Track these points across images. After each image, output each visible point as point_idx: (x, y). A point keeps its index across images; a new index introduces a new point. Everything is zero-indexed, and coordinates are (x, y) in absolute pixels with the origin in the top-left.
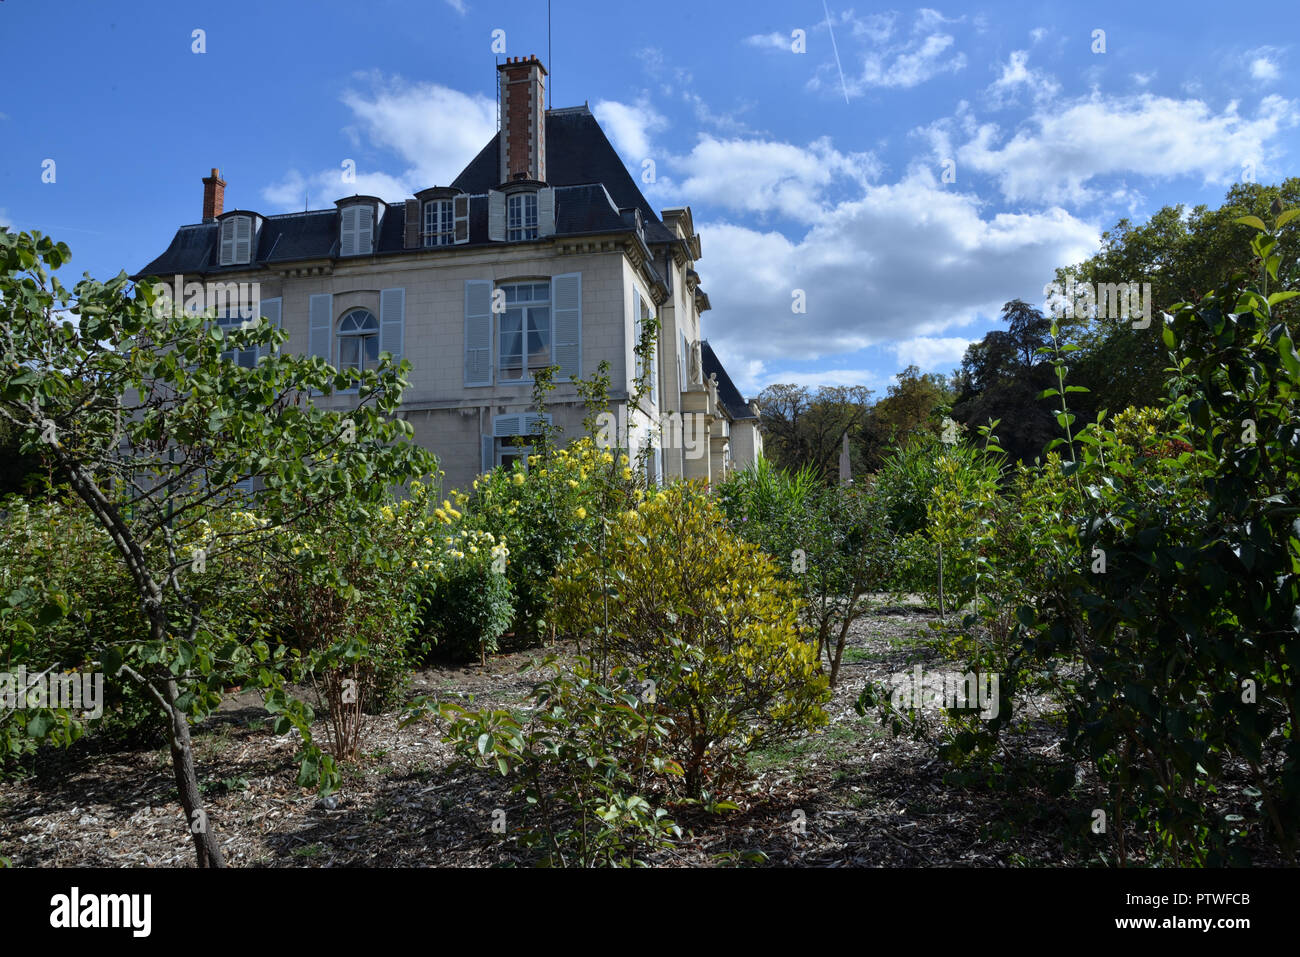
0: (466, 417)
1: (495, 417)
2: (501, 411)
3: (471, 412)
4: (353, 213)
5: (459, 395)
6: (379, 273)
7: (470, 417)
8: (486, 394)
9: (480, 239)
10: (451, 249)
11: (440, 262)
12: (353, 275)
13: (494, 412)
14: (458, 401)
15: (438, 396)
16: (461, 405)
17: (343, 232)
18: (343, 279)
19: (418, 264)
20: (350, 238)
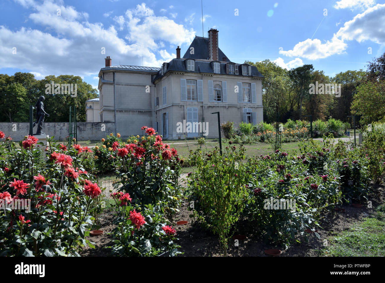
0: (238, 108)
1: (243, 109)
2: (244, 108)
3: (239, 107)
4: (216, 64)
5: (237, 104)
6: (222, 78)
7: (239, 108)
8: (241, 104)
9: (241, 74)
10: (235, 75)
11: (232, 77)
12: (216, 77)
13: (243, 108)
14: (237, 105)
15: (234, 104)
16: (238, 106)
17: (214, 68)
18: (215, 78)
19: (228, 77)
20: (216, 69)
